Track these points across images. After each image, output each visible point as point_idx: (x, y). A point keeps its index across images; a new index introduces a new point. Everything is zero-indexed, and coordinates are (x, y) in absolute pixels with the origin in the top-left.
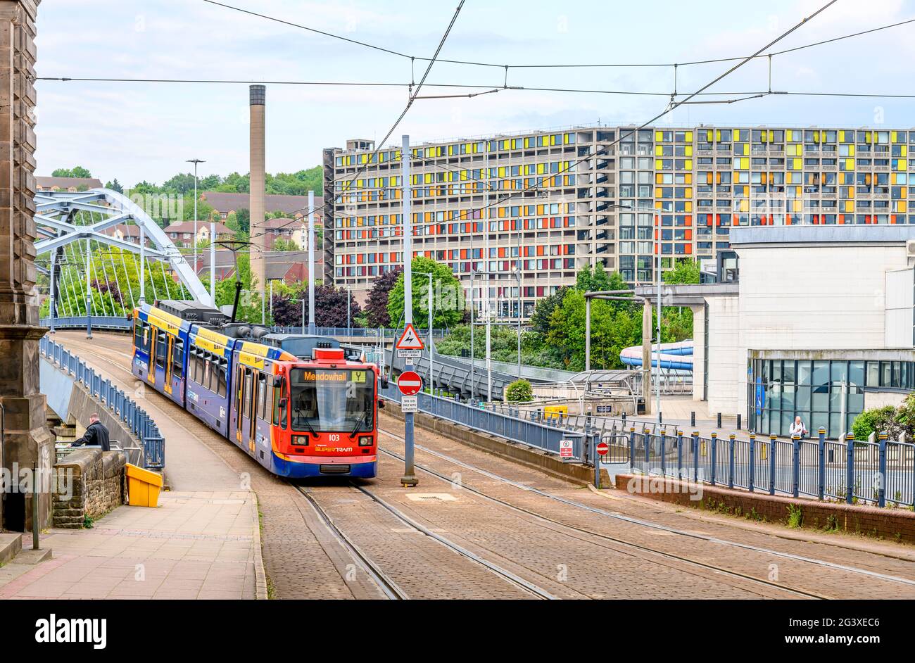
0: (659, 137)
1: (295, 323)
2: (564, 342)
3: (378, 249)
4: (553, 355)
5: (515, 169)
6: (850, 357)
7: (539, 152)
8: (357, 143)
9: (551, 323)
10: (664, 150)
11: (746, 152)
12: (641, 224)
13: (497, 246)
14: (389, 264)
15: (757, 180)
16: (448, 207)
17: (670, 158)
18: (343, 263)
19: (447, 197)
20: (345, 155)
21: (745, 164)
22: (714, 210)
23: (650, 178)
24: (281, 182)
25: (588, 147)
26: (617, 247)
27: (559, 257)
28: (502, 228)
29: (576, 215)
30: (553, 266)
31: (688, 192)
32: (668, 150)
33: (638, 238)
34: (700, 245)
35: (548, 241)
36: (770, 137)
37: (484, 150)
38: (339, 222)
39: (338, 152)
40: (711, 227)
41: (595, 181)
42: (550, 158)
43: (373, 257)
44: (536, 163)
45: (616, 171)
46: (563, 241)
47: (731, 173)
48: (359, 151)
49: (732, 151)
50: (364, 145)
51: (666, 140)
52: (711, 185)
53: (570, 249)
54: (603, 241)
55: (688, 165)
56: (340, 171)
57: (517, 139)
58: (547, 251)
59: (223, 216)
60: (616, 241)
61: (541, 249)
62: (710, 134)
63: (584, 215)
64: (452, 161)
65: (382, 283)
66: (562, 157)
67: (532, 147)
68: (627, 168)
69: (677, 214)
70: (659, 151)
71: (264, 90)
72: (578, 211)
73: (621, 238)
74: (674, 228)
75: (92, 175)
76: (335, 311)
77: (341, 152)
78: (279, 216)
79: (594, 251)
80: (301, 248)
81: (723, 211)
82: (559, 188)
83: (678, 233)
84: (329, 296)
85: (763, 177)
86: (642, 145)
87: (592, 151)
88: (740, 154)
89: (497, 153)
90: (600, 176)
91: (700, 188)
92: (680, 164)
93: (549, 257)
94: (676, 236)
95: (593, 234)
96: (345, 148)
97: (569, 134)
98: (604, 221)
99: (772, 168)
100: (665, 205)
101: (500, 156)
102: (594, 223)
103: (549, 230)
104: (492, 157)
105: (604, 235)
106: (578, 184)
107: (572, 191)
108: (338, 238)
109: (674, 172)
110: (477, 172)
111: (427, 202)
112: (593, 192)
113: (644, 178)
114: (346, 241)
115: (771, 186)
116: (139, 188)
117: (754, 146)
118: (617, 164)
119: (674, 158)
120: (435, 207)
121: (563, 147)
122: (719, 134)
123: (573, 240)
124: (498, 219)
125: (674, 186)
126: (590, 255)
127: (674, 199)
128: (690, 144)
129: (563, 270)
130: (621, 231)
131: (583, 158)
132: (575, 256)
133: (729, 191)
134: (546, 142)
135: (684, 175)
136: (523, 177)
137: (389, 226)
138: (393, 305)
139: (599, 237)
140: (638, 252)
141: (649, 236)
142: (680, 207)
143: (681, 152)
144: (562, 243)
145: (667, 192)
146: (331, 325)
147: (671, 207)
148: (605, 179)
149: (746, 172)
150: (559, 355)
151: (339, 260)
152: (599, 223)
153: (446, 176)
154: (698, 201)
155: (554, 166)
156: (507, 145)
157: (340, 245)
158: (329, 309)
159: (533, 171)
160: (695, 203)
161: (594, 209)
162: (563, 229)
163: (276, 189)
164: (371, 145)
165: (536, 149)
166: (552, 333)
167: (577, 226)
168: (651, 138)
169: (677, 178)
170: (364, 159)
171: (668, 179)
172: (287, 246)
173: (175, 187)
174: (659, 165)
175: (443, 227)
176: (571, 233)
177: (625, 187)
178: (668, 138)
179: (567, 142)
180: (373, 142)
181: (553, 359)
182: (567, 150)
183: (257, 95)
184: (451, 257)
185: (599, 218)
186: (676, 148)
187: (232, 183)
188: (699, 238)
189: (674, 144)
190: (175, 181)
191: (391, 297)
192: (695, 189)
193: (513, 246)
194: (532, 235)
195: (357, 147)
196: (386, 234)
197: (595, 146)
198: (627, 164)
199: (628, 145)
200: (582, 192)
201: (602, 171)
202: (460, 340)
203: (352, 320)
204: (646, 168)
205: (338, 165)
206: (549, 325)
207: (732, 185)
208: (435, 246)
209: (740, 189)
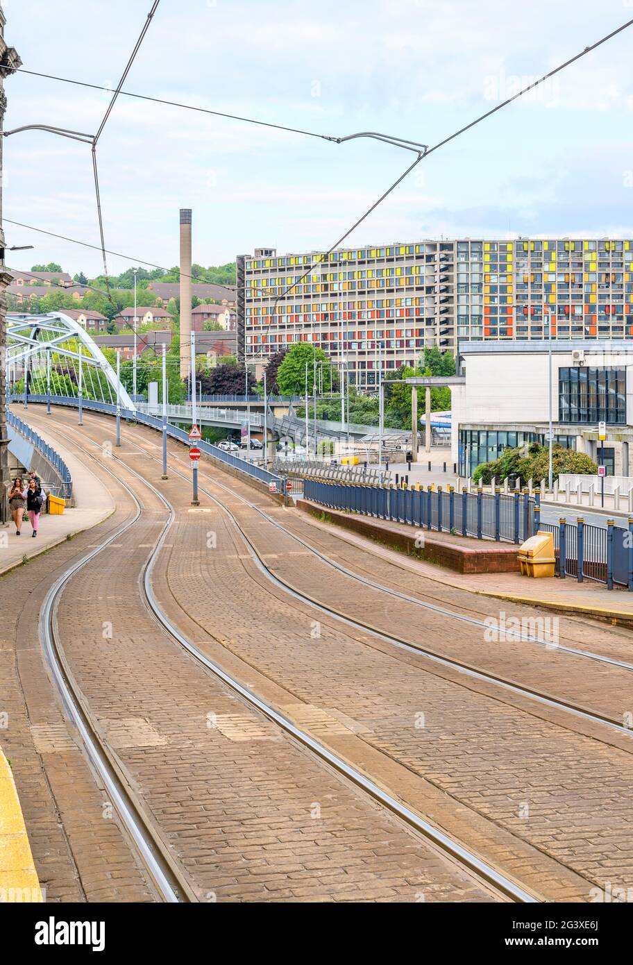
0: (487, 247)
1: (208, 392)
2: (402, 405)
3: (277, 332)
4: (395, 415)
5: (380, 272)
6: (508, 429)
7: (397, 259)
8: (262, 251)
9: (394, 392)
10: (491, 257)
11: (553, 259)
12: (474, 313)
13: (367, 330)
14: (286, 343)
15: (562, 279)
16: (330, 300)
17: (495, 263)
18: (251, 343)
19: (329, 292)
20: (252, 260)
21: (553, 267)
22: (529, 302)
23: (481, 278)
24: (212, 273)
25: (434, 255)
26: (455, 331)
27: (412, 338)
28: (370, 316)
29: (425, 306)
30: (408, 345)
31: (509, 289)
32: (493, 257)
33: (472, 324)
34: (518, 329)
35: (404, 326)
36: (572, 246)
37: (356, 258)
38: (248, 311)
39: (247, 258)
40: (527, 315)
41: (438, 281)
42: (405, 264)
43: (274, 338)
44: (395, 267)
45: (455, 273)
46: (415, 326)
47: (542, 274)
48: (264, 257)
49: (543, 258)
50: (268, 252)
51: (492, 250)
52: (527, 283)
53: (421, 332)
54: (444, 327)
55: (509, 268)
56: (249, 273)
57: (380, 249)
58: (404, 333)
59: (165, 302)
60: (455, 326)
61: (399, 332)
62: (525, 245)
63: (430, 307)
64: (333, 265)
65: (275, 361)
66: (414, 262)
67: (392, 255)
68: (464, 271)
69: (501, 305)
70: (487, 258)
71: (191, 213)
72: (426, 304)
73: (458, 323)
74: (498, 316)
75: (63, 270)
76: (237, 383)
77: (250, 258)
78: (208, 302)
79: (438, 334)
80: (224, 327)
81: (536, 303)
82: (412, 286)
83: (502, 320)
84: (233, 372)
85: (567, 276)
86: (473, 254)
87: (437, 258)
88: (549, 260)
89: (366, 259)
90: (442, 277)
91: (518, 286)
92: (503, 268)
93: (405, 339)
94: (500, 322)
95: (437, 321)
96: (253, 255)
97: (419, 245)
98: (446, 311)
99: (573, 270)
100: (492, 299)
101: (369, 262)
102: (438, 313)
103: (405, 318)
104: (361, 263)
105: (446, 321)
106: (426, 284)
107: (421, 289)
108: (248, 323)
109: (499, 274)
110: (351, 274)
111: (314, 296)
112: (437, 290)
113: (476, 279)
114: (253, 326)
115: (573, 283)
116: (100, 279)
117: (559, 254)
118: (455, 267)
119: (498, 263)
120: (320, 300)
121: (415, 255)
122: (532, 245)
123: (423, 325)
124: (367, 310)
125: (498, 284)
126: (435, 337)
127: (499, 294)
128: (511, 252)
129: (415, 348)
130: (458, 318)
131: (430, 264)
132: (424, 338)
133: (541, 288)
134: (402, 251)
135: (506, 276)
136: (385, 278)
137: (286, 314)
138: (281, 378)
139: (441, 323)
140: (472, 334)
141: (480, 322)
142: (503, 300)
143: (504, 258)
144: (415, 328)
145: (493, 289)
146: (234, 393)
147: (497, 300)
148: (446, 279)
149: (553, 273)
150: (399, 415)
151: (249, 340)
152: (442, 312)
153: (328, 277)
154: (517, 296)
155: (409, 270)
156: (373, 254)
157: (249, 329)
158: (233, 381)
159: (393, 273)
160: (515, 297)
161: (438, 302)
162: (415, 317)
163: (208, 279)
164: (273, 252)
165: (395, 257)
166: (394, 399)
167: (426, 315)
168: (481, 248)
169: (501, 278)
170: (268, 263)
171: (494, 280)
172: (213, 326)
173: (129, 278)
174: (487, 269)
175: (326, 315)
176: (421, 320)
177: (461, 285)
178: (494, 248)
179: (417, 252)
180: (275, 250)
181: (395, 418)
182: (418, 258)
183: (186, 216)
184: (332, 338)
185: (442, 309)
186: (500, 256)
187: (173, 275)
188: (517, 323)
189: (498, 252)
190: (129, 273)
191: (279, 372)
192: (515, 286)
193: (378, 329)
194: (392, 322)
195: (262, 254)
196: (284, 320)
197: (438, 255)
198: (463, 268)
199: (464, 254)
200: (429, 290)
201: (444, 273)
202: (328, 404)
203: (250, 389)
204: (478, 271)
205: (248, 268)
206: (391, 394)
207: (543, 283)
208: (321, 330)
209: (548, 287)
